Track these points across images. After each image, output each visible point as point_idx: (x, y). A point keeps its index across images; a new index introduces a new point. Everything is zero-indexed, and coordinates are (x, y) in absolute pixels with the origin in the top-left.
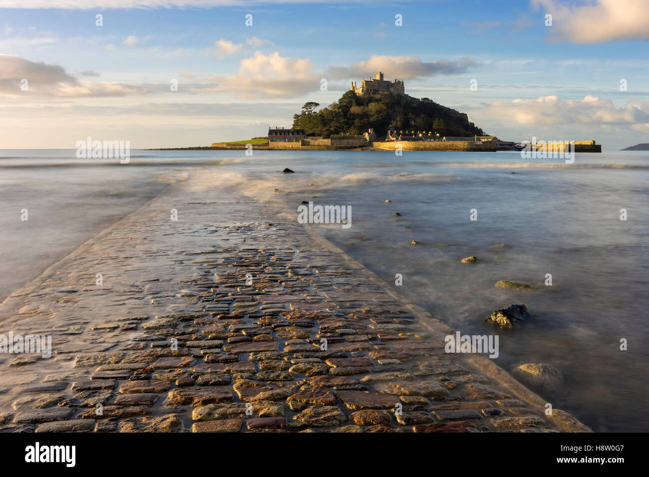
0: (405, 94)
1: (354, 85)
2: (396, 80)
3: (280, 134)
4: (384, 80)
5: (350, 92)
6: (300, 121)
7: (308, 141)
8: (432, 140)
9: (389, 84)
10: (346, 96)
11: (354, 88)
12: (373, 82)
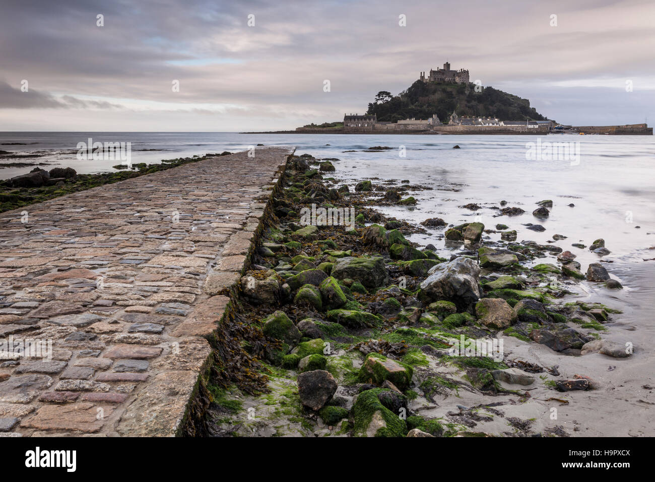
0: (470, 83)
1: (422, 75)
2: (461, 69)
3: (354, 120)
4: (451, 69)
5: (419, 81)
6: (373, 108)
7: (378, 126)
8: (491, 125)
9: (455, 73)
10: (415, 85)
11: (422, 77)
12: (440, 72)
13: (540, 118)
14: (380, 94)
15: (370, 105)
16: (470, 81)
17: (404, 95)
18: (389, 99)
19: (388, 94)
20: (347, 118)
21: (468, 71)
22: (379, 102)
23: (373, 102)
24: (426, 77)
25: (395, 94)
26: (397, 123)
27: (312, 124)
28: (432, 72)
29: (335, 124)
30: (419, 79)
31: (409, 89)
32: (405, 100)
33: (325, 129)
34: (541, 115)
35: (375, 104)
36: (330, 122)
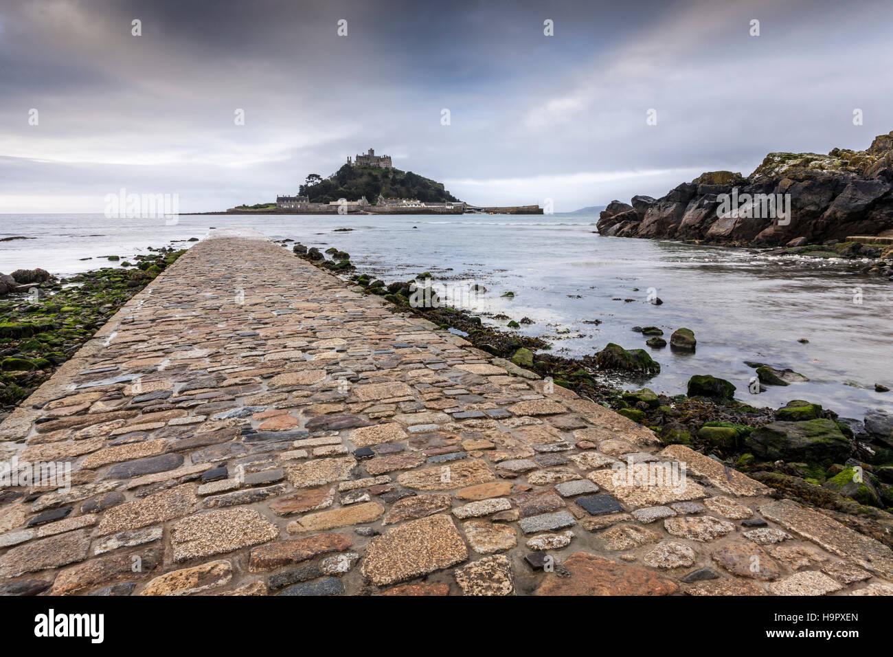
0: (392, 168)
1: (349, 160)
2: (384, 155)
3: (287, 201)
5: (346, 165)
6: (305, 191)
7: (311, 206)
8: (414, 206)
9: (379, 159)
10: (342, 169)
11: (349, 162)
12: (365, 157)
13: (454, 200)
14: (311, 176)
15: (301, 186)
16: (393, 166)
17: (334, 178)
18: (319, 182)
19: (317, 177)
20: (279, 199)
21: (390, 158)
22: (310, 184)
23: (304, 184)
24: (353, 162)
25: (325, 177)
26: (329, 203)
27: (244, 205)
28: (358, 157)
29: (267, 205)
30: (346, 163)
31: (338, 173)
32: (334, 182)
33: (257, 210)
34: (454, 198)
35: (306, 186)
36: (262, 203)
